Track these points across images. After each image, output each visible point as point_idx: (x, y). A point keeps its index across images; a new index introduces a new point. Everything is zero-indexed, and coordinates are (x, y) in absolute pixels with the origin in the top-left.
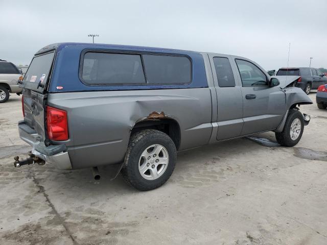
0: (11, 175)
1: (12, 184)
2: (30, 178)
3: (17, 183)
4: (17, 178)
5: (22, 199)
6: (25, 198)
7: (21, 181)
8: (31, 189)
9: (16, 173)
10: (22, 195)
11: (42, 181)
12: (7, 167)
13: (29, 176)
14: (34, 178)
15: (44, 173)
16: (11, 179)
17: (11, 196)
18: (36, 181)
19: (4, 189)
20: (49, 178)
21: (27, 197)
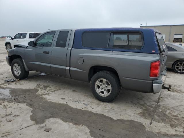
0: (167, 112)
1: (170, 106)
2: (159, 105)
3: (167, 105)
4: (166, 108)
5: (169, 98)
6: (168, 98)
7: (165, 105)
8: (163, 100)
9: (164, 112)
10: (168, 100)
11: (155, 101)
12: (167, 120)
13: (159, 106)
14: (157, 104)
15: (150, 104)
16: (169, 109)
17: (173, 101)
18: (158, 102)
19: (175, 106)
20: (152, 100)
21: (167, 98)
